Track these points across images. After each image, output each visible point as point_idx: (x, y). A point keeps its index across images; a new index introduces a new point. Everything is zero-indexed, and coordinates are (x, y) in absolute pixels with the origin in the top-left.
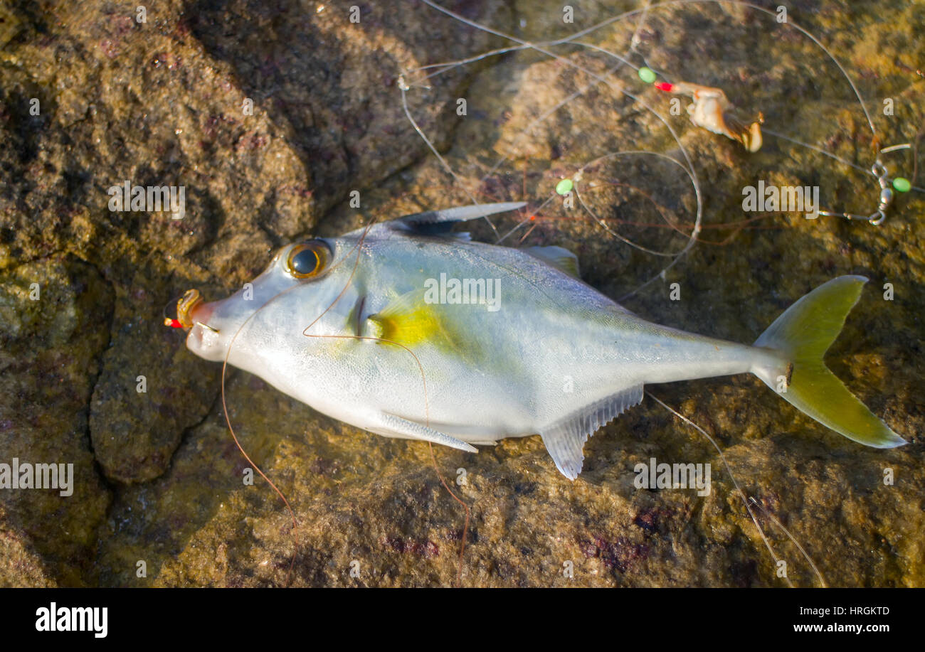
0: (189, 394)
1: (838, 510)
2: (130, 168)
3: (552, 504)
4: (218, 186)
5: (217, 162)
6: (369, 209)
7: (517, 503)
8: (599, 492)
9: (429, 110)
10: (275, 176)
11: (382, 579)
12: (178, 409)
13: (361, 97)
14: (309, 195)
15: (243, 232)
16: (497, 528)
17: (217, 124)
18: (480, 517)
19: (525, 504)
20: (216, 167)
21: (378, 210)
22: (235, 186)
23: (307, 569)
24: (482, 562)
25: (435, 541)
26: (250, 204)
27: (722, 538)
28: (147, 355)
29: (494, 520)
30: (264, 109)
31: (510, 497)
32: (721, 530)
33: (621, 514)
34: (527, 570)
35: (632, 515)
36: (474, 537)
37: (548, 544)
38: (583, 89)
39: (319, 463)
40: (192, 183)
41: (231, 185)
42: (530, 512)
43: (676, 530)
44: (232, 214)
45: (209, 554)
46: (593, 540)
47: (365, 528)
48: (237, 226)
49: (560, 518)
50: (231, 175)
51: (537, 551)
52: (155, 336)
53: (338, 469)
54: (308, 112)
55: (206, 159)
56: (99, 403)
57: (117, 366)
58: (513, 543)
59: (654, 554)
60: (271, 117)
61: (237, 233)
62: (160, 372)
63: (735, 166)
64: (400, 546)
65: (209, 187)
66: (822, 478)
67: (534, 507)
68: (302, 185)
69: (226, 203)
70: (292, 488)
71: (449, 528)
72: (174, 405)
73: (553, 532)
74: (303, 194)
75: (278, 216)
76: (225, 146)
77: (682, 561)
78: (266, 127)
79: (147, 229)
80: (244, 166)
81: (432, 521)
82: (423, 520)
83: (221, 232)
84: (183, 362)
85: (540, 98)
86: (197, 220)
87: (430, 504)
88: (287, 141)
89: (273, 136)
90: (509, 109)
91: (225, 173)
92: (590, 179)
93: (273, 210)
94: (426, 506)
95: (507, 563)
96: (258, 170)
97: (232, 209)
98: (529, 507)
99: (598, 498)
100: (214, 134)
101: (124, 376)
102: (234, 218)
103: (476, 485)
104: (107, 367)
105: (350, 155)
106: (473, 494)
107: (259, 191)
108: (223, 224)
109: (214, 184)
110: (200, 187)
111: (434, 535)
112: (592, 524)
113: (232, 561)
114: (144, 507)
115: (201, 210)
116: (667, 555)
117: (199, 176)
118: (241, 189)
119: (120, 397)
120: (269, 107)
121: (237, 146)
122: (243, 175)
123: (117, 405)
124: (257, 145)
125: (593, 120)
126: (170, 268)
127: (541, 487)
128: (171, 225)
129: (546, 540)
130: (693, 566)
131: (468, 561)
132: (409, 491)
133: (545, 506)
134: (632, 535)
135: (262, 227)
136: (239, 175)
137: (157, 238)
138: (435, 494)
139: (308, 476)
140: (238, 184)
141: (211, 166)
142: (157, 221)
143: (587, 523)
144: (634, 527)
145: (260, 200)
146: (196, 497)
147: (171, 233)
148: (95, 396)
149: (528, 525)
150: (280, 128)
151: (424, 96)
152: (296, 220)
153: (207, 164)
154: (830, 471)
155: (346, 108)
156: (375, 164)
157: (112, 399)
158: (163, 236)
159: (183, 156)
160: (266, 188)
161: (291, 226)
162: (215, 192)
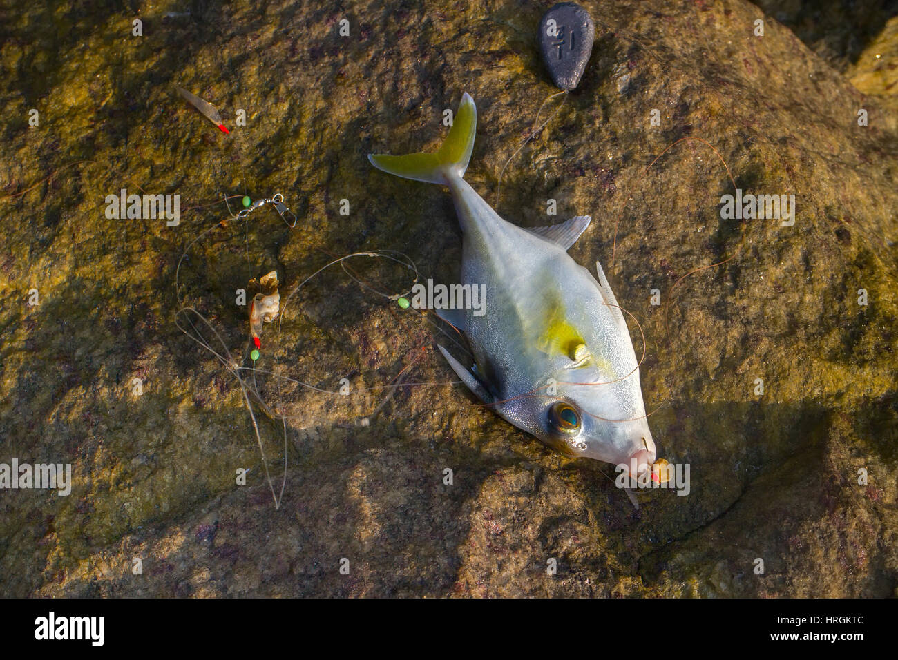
1: (509, 105)
2: (564, 586)
3: (600, 221)
4: (530, 532)
6: (472, 449)
8: (578, 203)
9: (378, 455)
10: (502, 496)
11: (696, 277)
13: (405, 489)
14: (499, 472)
15: (548, 501)
16: (632, 238)
17: (496, 547)
18: (631, 251)
19: (608, 236)
20: (521, 540)
21: (469, 445)
23: (720, 312)
26: (529, 504)
27: (560, 144)
28: (661, 515)
29: (628, 243)
32: (556, 146)
33: (584, 185)
35: (581, 179)
37: (622, 211)
38: (295, 384)
41: (526, 523)
42: (611, 229)
43: (573, 161)
44: (542, 515)
45: (747, 377)
46: (607, 189)
48: (547, 507)
49: (606, 212)
50: (519, 527)
51: (630, 214)
54: (445, 503)
55: (521, 547)
56: (712, 513)
57: (681, 525)
58: (634, 227)
60: (470, 512)
61: (552, 504)
63: (296, 279)
64: (675, 277)
65: (536, 539)
66: (496, 118)
67: (606, 230)
68: (496, 478)
69: (539, 521)
70: (677, 370)
71: (648, 260)
73: (615, 211)
74: (502, 475)
75: (522, 488)
76: (504, 540)
77: (586, 151)
78: (478, 512)
79: (592, 555)
80: (508, 521)
81: (651, 270)
83: (558, 514)
85: (317, 407)
86: (563, 529)
87: (642, 277)
88: (478, 497)
89: (480, 507)
91: (520, 532)
92: (373, 329)
93: (522, 490)
94: (645, 277)
95: (644, 225)
96: (505, 511)
97: (539, 516)
98: (608, 233)
99: (581, 202)
100: (504, 547)
102: (544, 512)
104: (686, 530)
106: (620, 263)
107: (517, 503)
108: (552, 516)
109: (532, 536)
110: (539, 544)
111: (657, 265)
112: (599, 195)
113: (743, 358)
115: (555, 531)
116: (588, 158)
117: (533, 548)
118: (524, 515)
119: (698, 506)
120: (465, 516)
122: (514, 519)
125: (313, 370)
126: (601, 536)
127: (592, 236)
128: (578, 542)
129: (621, 213)
130: (585, 146)
133: (603, 224)
134: (592, 174)
135: (537, 490)
136: (516, 521)
137: (593, 545)
138: (635, 277)
139: (664, 366)
140: (521, 520)
143: (599, 197)
144: (587, 175)
145: (522, 500)
146: (717, 424)
147: (583, 539)
148: (710, 519)
149: (619, 225)
150: (472, 506)
151: (370, 463)
152: (517, 475)
153: (523, 545)
155: (421, 491)
157: (704, 508)
159: (530, 562)
161: (523, 476)
162: (536, 532)
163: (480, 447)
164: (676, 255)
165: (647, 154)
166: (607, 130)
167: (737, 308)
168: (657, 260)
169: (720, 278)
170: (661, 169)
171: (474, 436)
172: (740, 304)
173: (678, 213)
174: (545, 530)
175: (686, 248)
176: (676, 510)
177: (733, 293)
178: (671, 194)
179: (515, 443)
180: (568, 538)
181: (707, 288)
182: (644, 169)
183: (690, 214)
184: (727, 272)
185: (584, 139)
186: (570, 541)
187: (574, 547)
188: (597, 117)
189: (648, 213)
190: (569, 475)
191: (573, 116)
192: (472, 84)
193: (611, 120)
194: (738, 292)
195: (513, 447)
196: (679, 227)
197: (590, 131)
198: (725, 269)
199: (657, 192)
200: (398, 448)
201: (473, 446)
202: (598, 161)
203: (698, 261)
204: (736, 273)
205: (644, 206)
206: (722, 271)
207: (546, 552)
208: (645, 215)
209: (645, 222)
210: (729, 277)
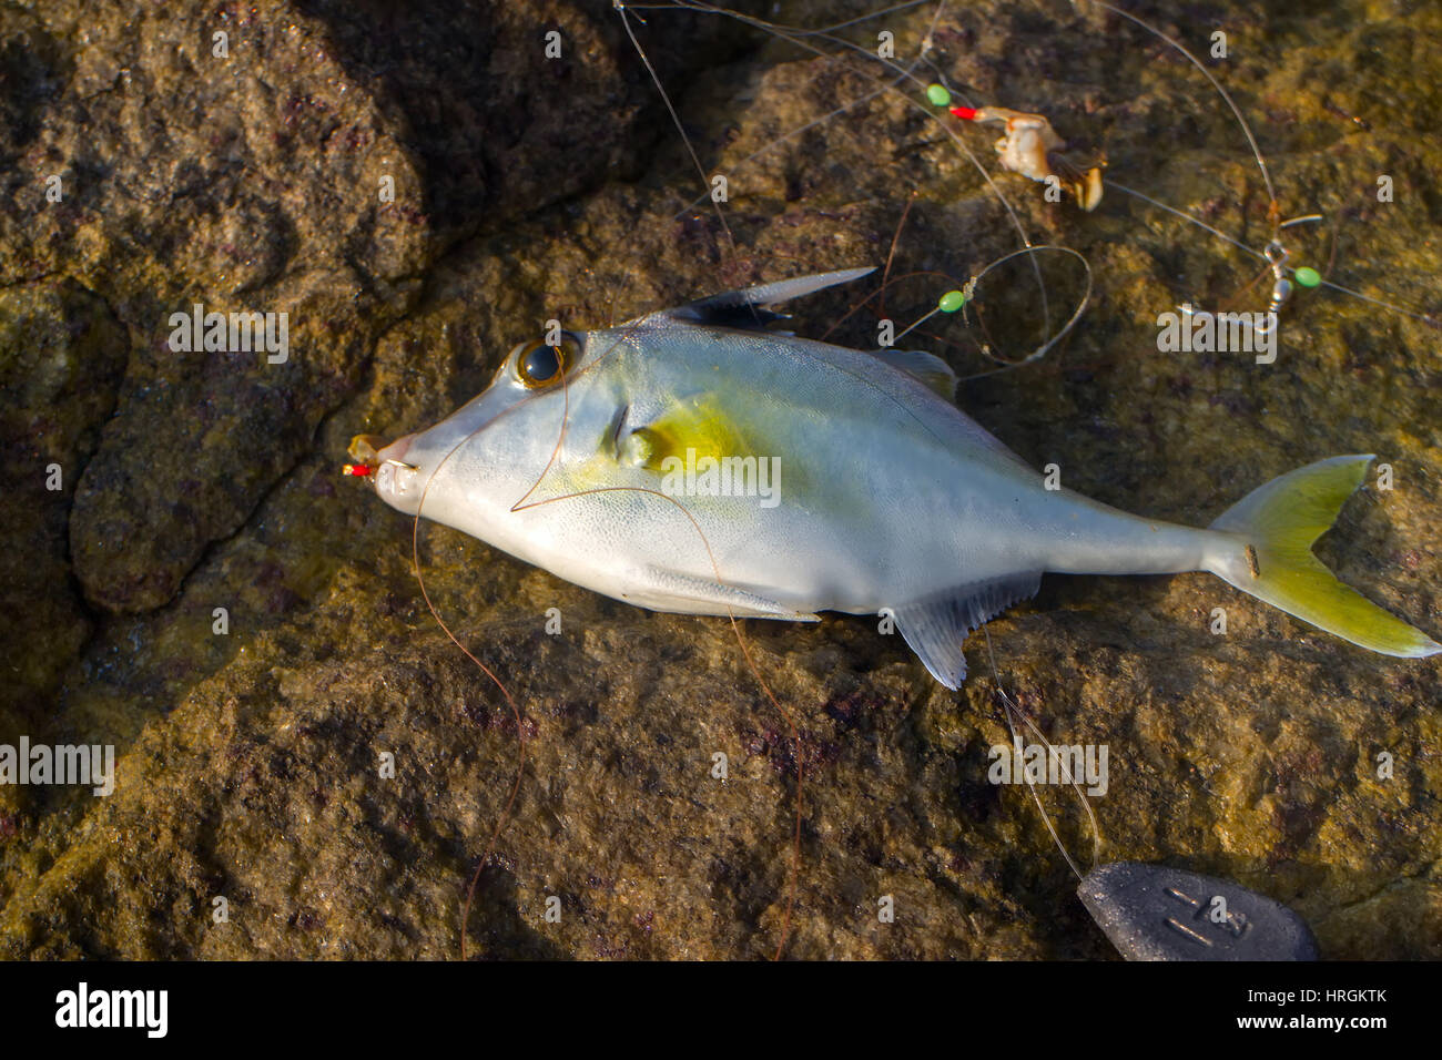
0: (220, 493)
1: (1129, 720)
2: (169, 163)
3: (710, 677)
4: (295, 199)
5: (297, 165)
6: (511, 251)
7: (661, 673)
8: (781, 665)
9: (615, 116)
10: (377, 191)
11: (452, 764)
12: (200, 513)
13: (517, 89)
14: (423, 221)
15: (323, 267)
17: (301, 109)
19: (672, 675)
20: (293, 172)
22: (318, 201)
23: (346, 740)
24: (598, 751)
25: (534, 716)
26: (337, 228)
27: (952, 746)
28: (165, 433)
29: (624, 693)
30: (371, 92)
31: (652, 663)
34: (661, 767)
35: (822, 699)
36: (592, 715)
37: (696, 732)
38: (847, 105)
39: (390, 600)
40: (257, 193)
41: (312, 200)
43: (884, 728)
44: (310, 240)
45: (212, 711)
46: (760, 730)
47: (436, 689)
48: (316, 259)
49: (718, 697)
50: (314, 185)
51: (679, 741)
52: (182, 407)
53: (416, 610)
54: (434, 103)
55: (282, 159)
56: (88, 493)
57: (120, 444)
58: (645, 727)
59: (848, 758)
60: (378, 104)
61: (313, 269)
62: (181, 457)
63: (1058, 230)
64: (484, 718)
65: (281, 198)
66: (1112, 671)
67: (684, 680)
68: (414, 206)
69: (303, 225)
70: (345, 633)
71: (557, 699)
72: (195, 506)
74: (414, 220)
75: (376, 248)
76: (310, 142)
78: (370, 118)
79: (185, 252)
80: (335, 172)
81: (534, 688)
82: (522, 685)
83: (291, 265)
84: (217, 448)
85: (783, 113)
86: (258, 245)
88: (398, 140)
89: (380, 132)
90: (737, 127)
91: (306, 182)
92: (836, 230)
93: (370, 241)
94: (528, 666)
95: (635, 755)
96: (353, 180)
97: (310, 233)
98: (678, 679)
100: (295, 124)
101: (130, 458)
102: (312, 246)
103: (606, 644)
104: (106, 444)
105: (491, 172)
106: (598, 655)
107: (352, 210)
108: (296, 254)
109: (289, 196)
110: (269, 199)
111: (534, 708)
112: (762, 709)
113: (243, 723)
114: (136, 648)
115: (266, 231)
116: (867, 761)
117: (268, 183)
118: (326, 205)
119: (119, 487)
120: (377, 90)
121: (327, 144)
122: (333, 186)
123: (114, 498)
124: (354, 143)
125: (857, 150)
127: (700, 654)
128: (219, 249)
129: (695, 726)
130: (904, 780)
131: (579, 748)
132: (506, 643)
134: (819, 729)
135: (351, 263)
136: (325, 186)
137: (198, 266)
139: (371, 617)
140: (324, 201)
141: (287, 170)
142: (200, 243)
143: (755, 707)
144: (822, 717)
145: (351, 223)
147: (219, 261)
148: (82, 482)
149: (672, 703)
150: (390, 122)
151: (611, 95)
152: (401, 256)
153: (282, 166)
154: (1124, 664)
155: (491, 103)
156: (527, 186)
157: (107, 490)
158: (206, 264)
159: (248, 153)
160: (361, 208)
161: (392, 264)
162: (289, 208)
163: (506, 263)
164: (529, 771)
165: (787, 891)
166: (911, 860)
167: (331, 782)
168: (541, 716)
169: (416, 812)
170: (721, 876)
171: (531, 269)
172: (336, 796)
173: (612, 855)
174: (281, 224)
175: (530, 807)
176: (149, 459)
177: (362, 802)
178: (660, 863)
179: (465, 318)
180: (237, 237)
181: (415, 764)
182: (749, 838)
183: (596, 883)
184: (416, 837)
185: (924, 794)
186: (230, 236)
187: (218, 237)
188: (959, 865)
189: (651, 783)
190: (349, 354)
191: (1008, 833)
192: (1244, 696)
193: (929, 884)
194: (355, 812)
195: (462, 307)
196: (585, 833)
197: (934, 822)
198: (425, 839)
199: (682, 838)
200: (608, 157)
201: (516, 256)
202: (847, 773)
203: (482, 798)
204: (394, 846)
205: (673, 786)
206: (427, 833)
207: (249, 196)
208: (653, 774)
209: (639, 764)
210: (402, 829)
